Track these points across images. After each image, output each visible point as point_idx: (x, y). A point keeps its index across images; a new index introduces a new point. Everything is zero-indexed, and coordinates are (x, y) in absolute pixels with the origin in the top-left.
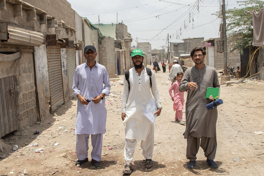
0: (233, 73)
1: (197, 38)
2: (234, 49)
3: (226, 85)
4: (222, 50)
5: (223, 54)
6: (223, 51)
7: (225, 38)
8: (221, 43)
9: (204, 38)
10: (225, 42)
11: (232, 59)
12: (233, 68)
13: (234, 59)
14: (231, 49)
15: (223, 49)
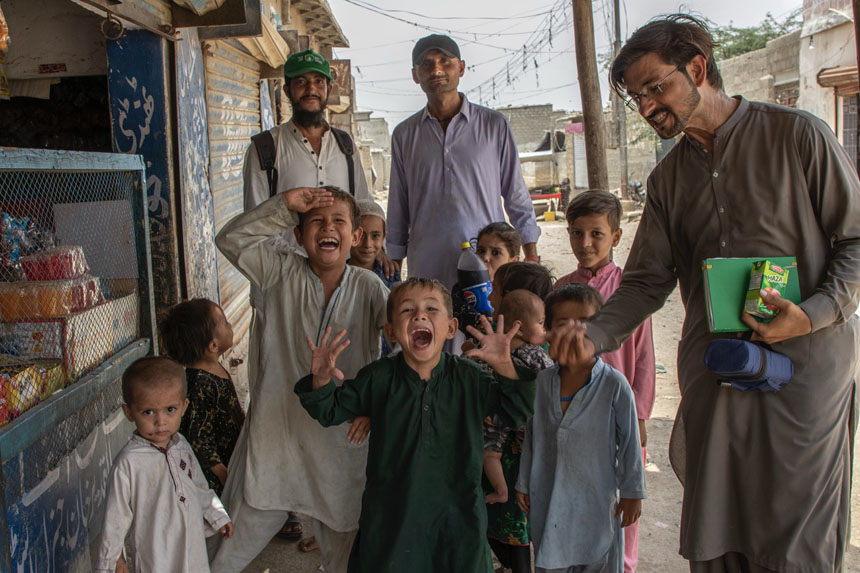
0: (640, 196)
1: (534, 107)
2: (640, 138)
3: (627, 220)
4: (616, 144)
5: (618, 151)
6: (619, 146)
7: (621, 115)
8: (614, 127)
9: (551, 106)
10: (622, 124)
11: (637, 164)
12: (639, 184)
13: (640, 164)
14: (634, 139)
15: (619, 141)
